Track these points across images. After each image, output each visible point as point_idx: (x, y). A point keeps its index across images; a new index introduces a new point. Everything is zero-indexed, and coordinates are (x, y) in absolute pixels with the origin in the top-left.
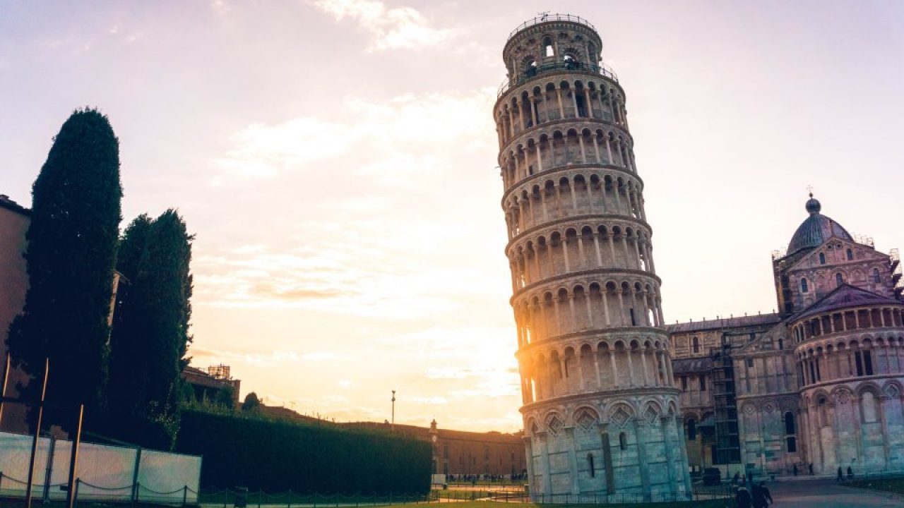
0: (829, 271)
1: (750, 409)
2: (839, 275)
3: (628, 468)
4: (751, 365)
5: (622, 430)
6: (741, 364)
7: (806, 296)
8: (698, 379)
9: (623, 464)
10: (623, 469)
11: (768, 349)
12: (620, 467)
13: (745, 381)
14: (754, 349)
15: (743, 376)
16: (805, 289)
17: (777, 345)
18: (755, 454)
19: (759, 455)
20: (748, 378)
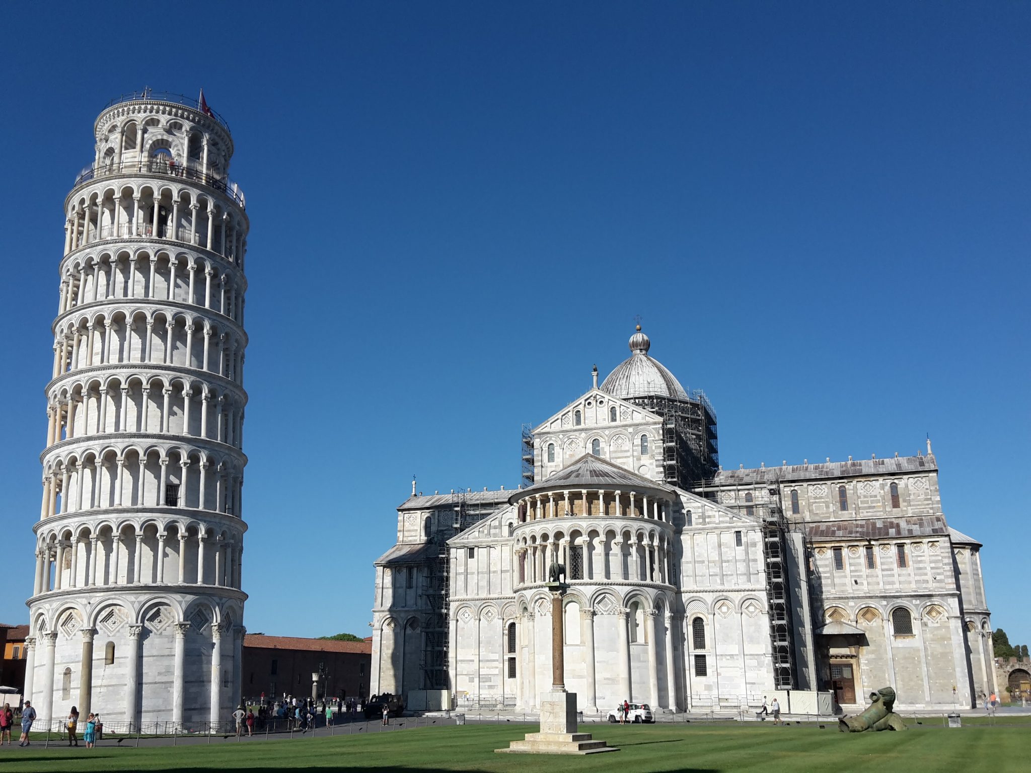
0: (583, 435)
1: (466, 615)
2: (596, 442)
3: (111, 688)
4: (472, 556)
5: (111, 639)
6: (461, 553)
7: (551, 467)
8: (405, 570)
9: (105, 682)
10: (103, 690)
11: (495, 535)
12: (100, 686)
13: (462, 577)
14: (476, 534)
15: (461, 569)
16: (551, 458)
17: (506, 530)
18: (467, 678)
19: (472, 680)
20: (466, 573)
